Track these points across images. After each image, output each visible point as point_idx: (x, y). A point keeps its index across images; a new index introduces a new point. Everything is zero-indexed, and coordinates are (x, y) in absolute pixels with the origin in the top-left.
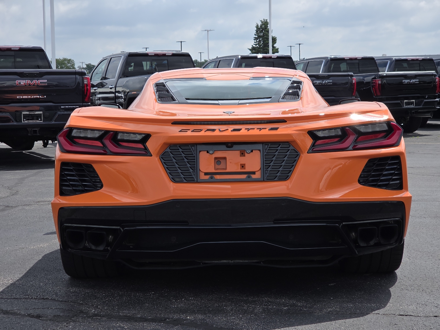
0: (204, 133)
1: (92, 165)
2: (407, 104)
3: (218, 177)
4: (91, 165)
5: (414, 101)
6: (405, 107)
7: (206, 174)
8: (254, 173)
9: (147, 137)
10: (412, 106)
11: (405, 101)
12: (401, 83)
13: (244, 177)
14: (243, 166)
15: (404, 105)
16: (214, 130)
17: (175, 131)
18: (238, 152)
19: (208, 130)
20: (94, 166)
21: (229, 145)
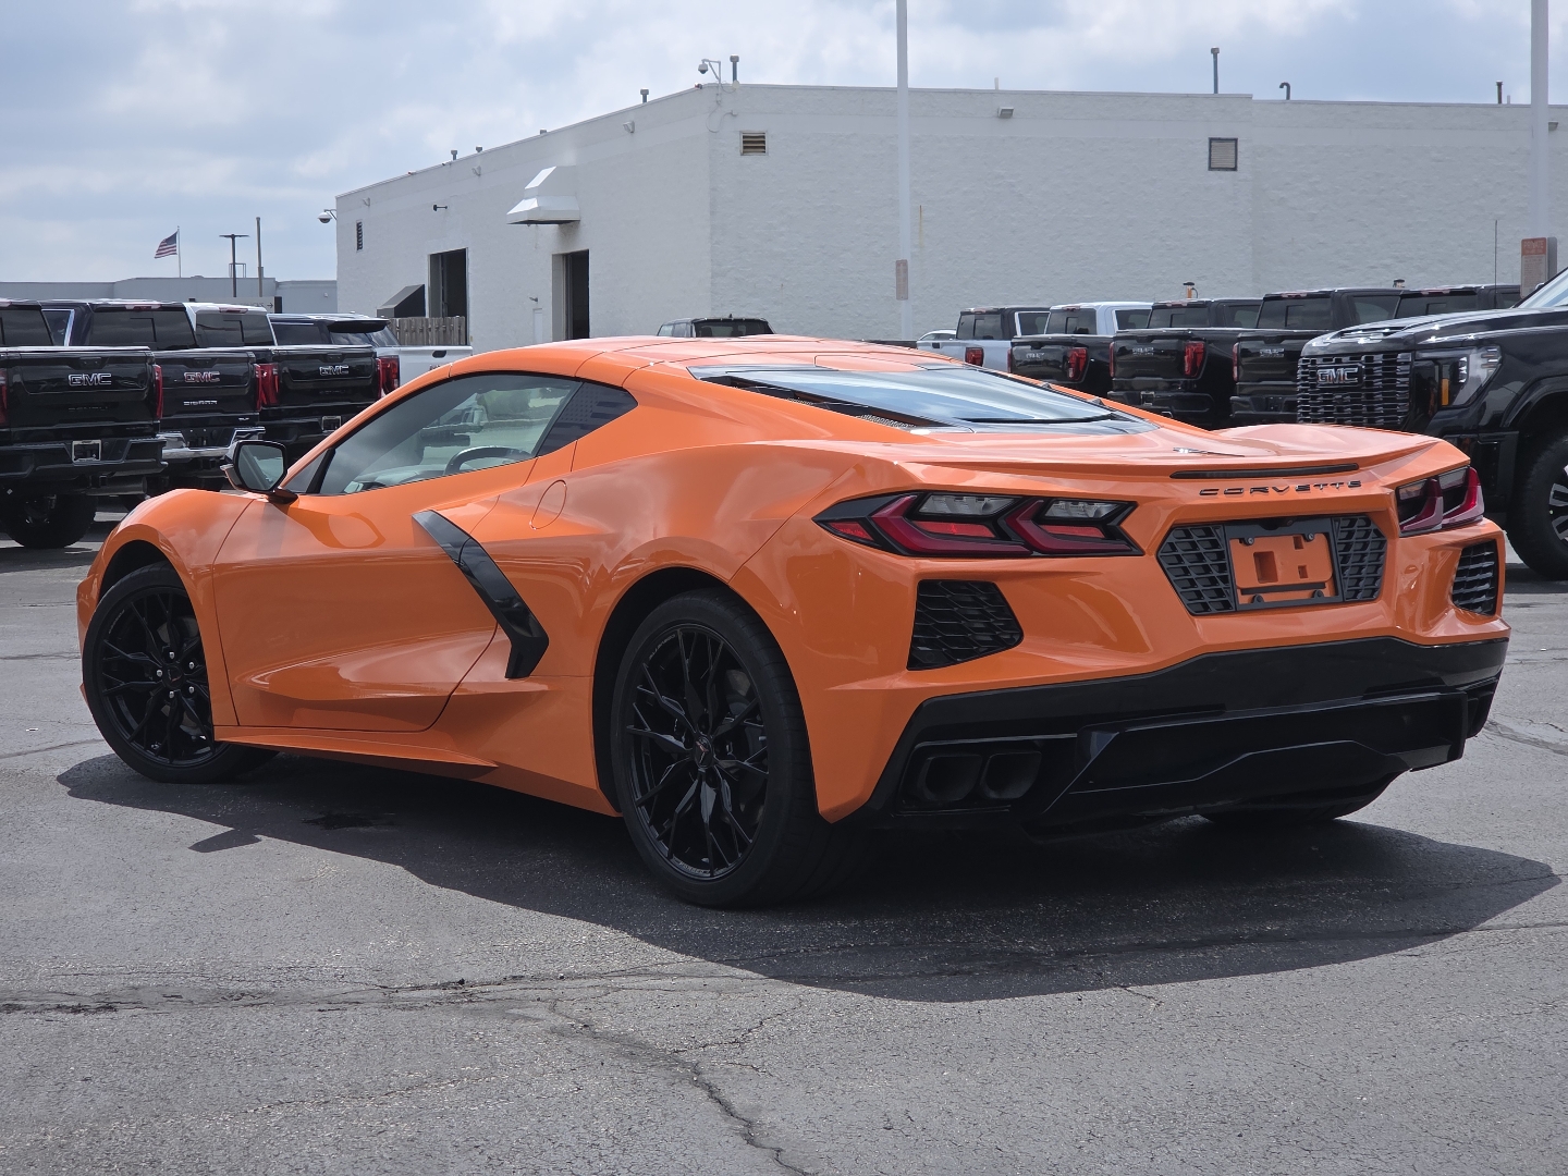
0: (1248, 495)
1: (998, 584)
2: (83, 452)
3: (1267, 598)
4: (995, 586)
5: (98, 442)
6: (78, 462)
7: (1244, 591)
8: (1322, 585)
9: (1125, 507)
10: (92, 461)
11: (75, 443)
12: (61, 383)
13: (1304, 595)
14: (1303, 571)
15: (74, 457)
16: (1264, 490)
17: (1189, 494)
18: (1291, 540)
19: (1256, 489)
20: (1003, 587)
21: (1273, 523)
